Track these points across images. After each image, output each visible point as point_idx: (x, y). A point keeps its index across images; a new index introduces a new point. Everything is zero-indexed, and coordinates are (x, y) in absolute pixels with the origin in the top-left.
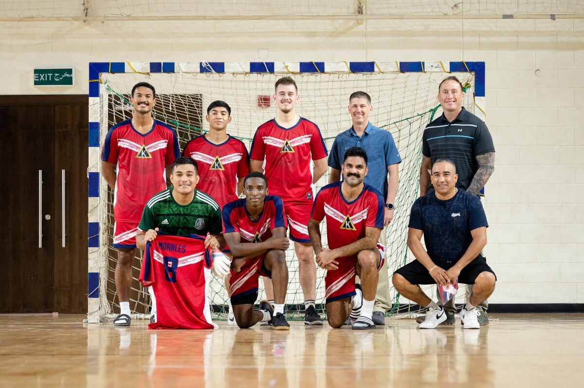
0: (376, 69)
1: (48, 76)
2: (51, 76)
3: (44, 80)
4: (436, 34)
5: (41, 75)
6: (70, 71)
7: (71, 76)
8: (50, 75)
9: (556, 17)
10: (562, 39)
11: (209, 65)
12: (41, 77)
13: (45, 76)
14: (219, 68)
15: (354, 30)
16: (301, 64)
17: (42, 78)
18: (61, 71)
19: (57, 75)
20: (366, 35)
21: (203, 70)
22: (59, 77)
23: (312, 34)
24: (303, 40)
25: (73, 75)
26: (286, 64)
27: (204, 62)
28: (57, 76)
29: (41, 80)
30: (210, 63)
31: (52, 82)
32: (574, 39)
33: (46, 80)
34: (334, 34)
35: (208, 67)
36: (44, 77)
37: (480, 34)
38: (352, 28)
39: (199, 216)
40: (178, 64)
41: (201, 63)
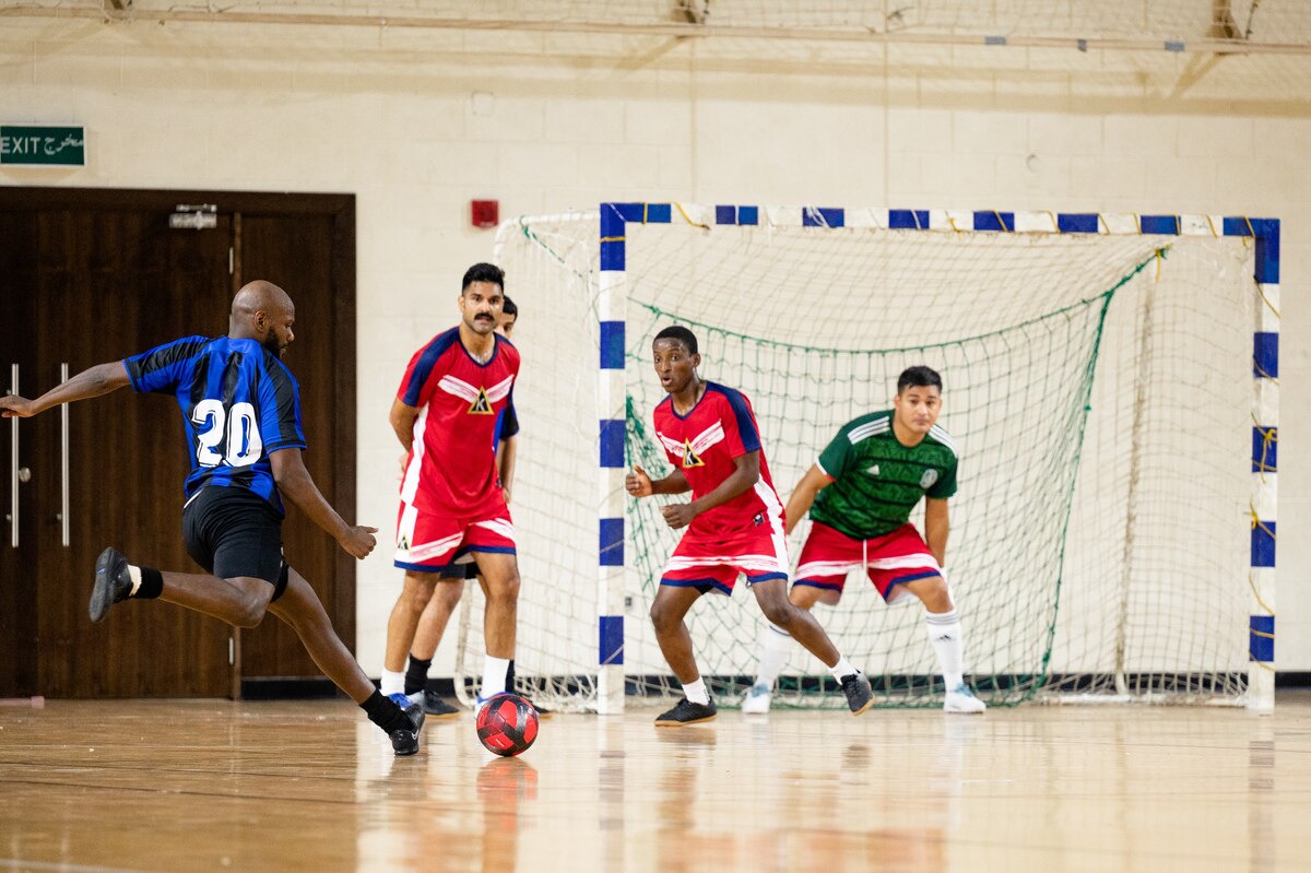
0: (1101, 228)
1: (31, 144)
2: (38, 143)
3: (21, 151)
4: (835, 69)
5: (14, 139)
6: (78, 133)
7: (80, 143)
8: (35, 140)
9: (1088, 44)
10: (1082, 89)
11: (819, 214)
12: (14, 146)
13: (23, 141)
14: (835, 218)
15: (669, 55)
16: (976, 215)
17: (17, 146)
18: (60, 133)
19: (49, 140)
20: (692, 66)
21: (808, 221)
22: (54, 145)
23: (583, 62)
24: (564, 74)
25: (86, 143)
26: (951, 216)
27: (808, 206)
28: (51, 144)
29: (14, 151)
30: (820, 210)
31: (39, 158)
32: (1102, 91)
33: (26, 151)
34: (628, 63)
35: (818, 218)
36: (22, 145)
37: (920, 72)
38: (664, 49)
39: (931, 466)
40: (765, 208)
41: (805, 211)
